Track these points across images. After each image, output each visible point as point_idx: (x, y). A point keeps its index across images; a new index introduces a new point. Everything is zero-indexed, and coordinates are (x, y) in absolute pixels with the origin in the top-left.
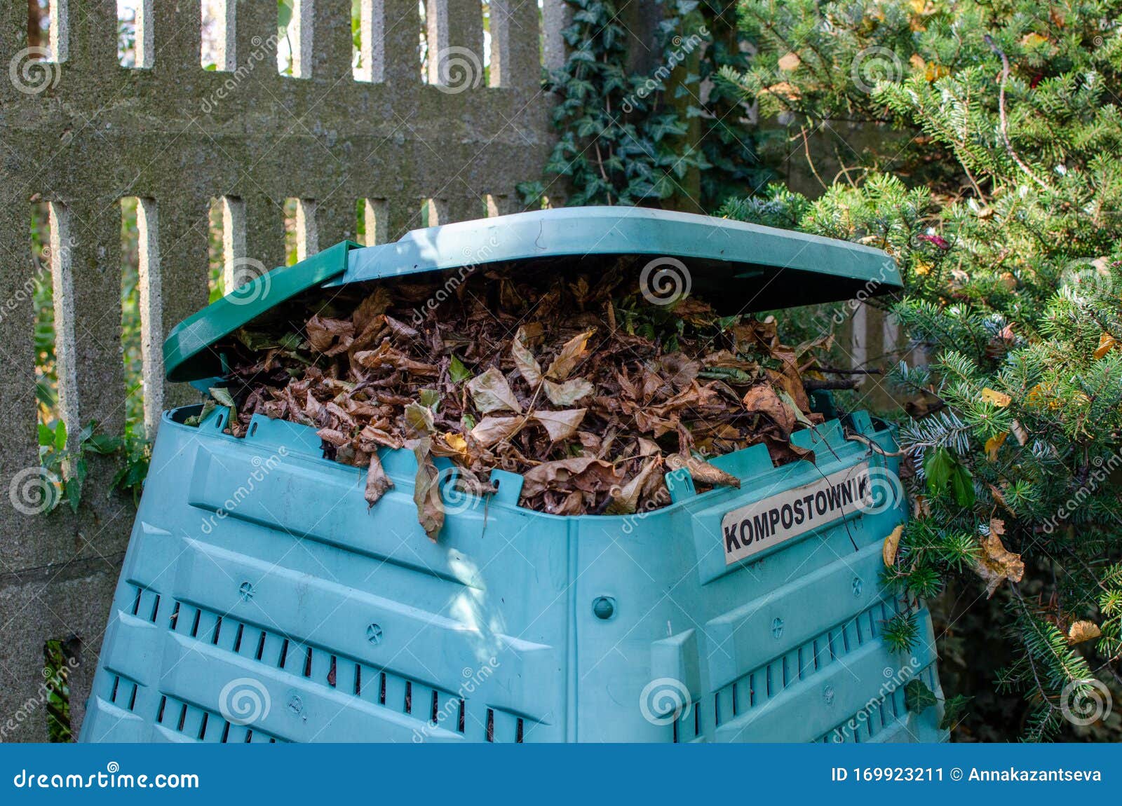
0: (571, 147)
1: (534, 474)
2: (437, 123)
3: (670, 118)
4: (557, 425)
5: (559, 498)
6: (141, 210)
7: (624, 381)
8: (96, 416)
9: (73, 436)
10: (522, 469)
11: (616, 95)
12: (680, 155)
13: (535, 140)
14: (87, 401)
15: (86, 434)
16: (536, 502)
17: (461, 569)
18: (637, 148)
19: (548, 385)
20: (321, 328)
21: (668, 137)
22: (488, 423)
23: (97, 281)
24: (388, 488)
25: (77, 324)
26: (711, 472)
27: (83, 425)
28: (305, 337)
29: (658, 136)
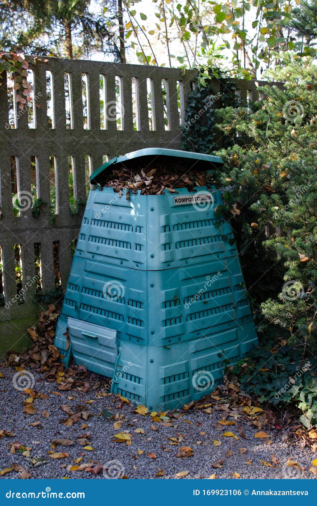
0: (186, 143)
1: (143, 190)
2: (154, 139)
3: (210, 136)
4: (147, 183)
5: (146, 193)
6: (89, 158)
7: (162, 177)
8: (81, 197)
9: (76, 201)
10: (141, 189)
11: (198, 131)
12: (212, 144)
13: (178, 142)
14: (79, 194)
15: (79, 200)
16: (143, 194)
17: (132, 205)
18: (202, 143)
19: (147, 177)
20: (115, 172)
21: (209, 140)
22: (137, 183)
23: (81, 171)
24: (123, 195)
25: (77, 179)
26: (173, 190)
27: (78, 199)
28: (112, 174)
29: (206, 140)
